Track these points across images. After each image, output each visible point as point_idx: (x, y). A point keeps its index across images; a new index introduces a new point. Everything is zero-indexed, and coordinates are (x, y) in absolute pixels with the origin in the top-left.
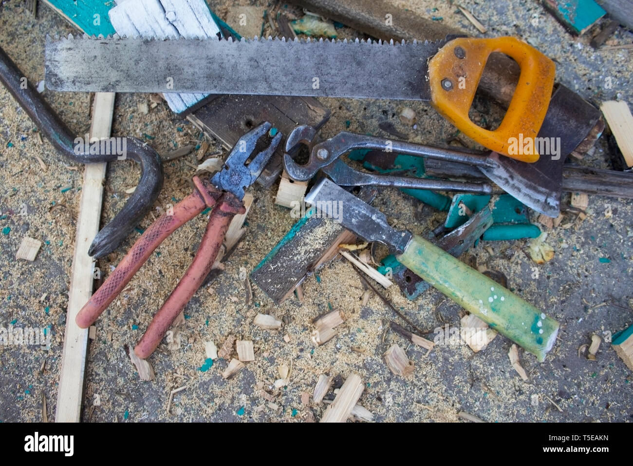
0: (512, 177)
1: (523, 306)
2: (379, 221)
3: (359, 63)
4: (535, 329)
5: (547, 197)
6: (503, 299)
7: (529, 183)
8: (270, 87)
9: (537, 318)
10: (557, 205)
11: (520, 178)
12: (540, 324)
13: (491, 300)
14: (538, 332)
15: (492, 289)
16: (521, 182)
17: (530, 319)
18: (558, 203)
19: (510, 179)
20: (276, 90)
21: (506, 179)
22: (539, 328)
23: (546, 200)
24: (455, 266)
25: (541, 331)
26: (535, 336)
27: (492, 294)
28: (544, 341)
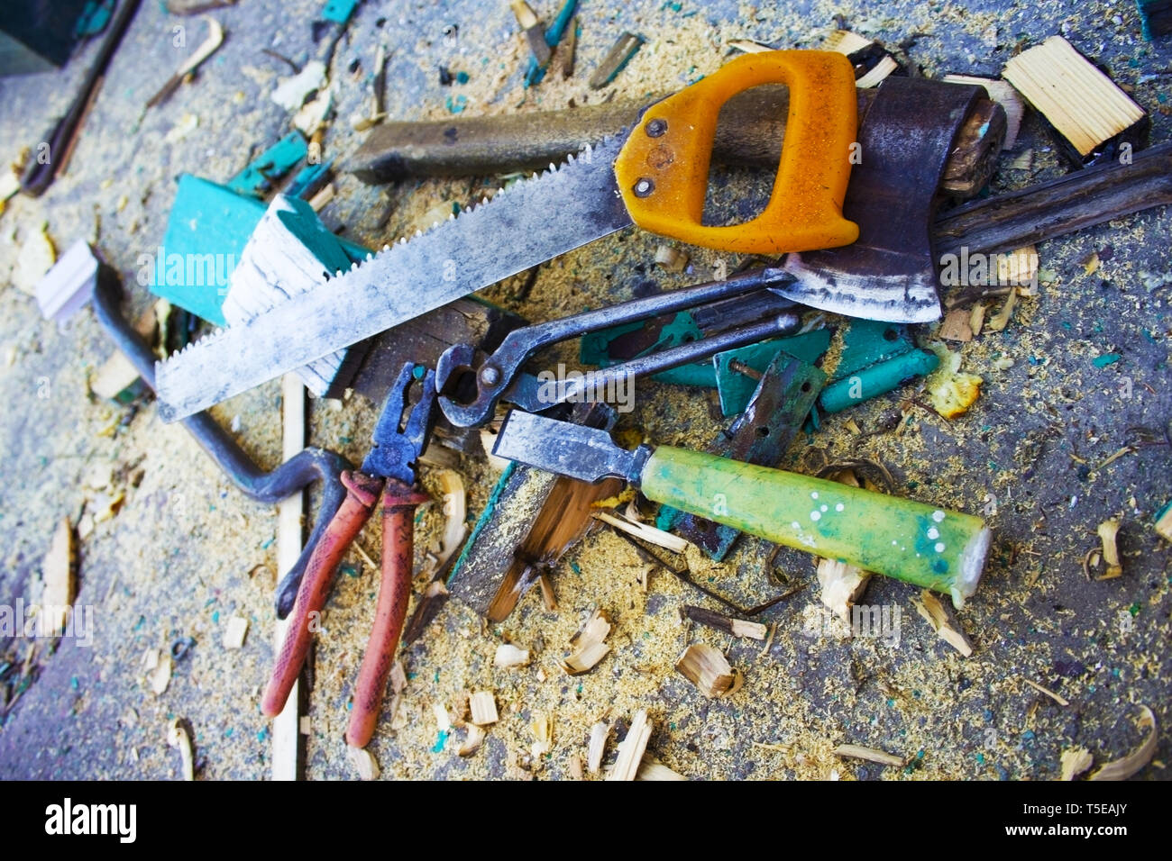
0: (832, 282)
1: (887, 509)
2: (599, 445)
3: (510, 223)
4: (925, 546)
5: (907, 289)
6: (840, 507)
7: (866, 278)
8: (397, 313)
9: (925, 523)
10: (931, 295)
11: (848, 276)
12: (933, 533)
13: (816, 516)
14: (933, 552)
15: (815, 495)
16: (850, 283)
17: (908, 530)
18: (931, 290)
19: (830, 288)
20: (404, 314)
21: (823, 290)
22: (934, 542)
23: (906, 296)
24: (734, 476)
25: (939, 548)
26: (927, 561)
27: (817, 505)
28: (952, 565)
